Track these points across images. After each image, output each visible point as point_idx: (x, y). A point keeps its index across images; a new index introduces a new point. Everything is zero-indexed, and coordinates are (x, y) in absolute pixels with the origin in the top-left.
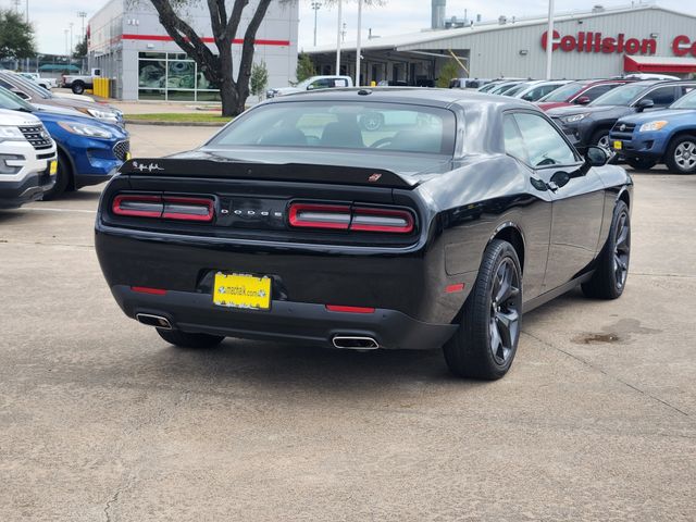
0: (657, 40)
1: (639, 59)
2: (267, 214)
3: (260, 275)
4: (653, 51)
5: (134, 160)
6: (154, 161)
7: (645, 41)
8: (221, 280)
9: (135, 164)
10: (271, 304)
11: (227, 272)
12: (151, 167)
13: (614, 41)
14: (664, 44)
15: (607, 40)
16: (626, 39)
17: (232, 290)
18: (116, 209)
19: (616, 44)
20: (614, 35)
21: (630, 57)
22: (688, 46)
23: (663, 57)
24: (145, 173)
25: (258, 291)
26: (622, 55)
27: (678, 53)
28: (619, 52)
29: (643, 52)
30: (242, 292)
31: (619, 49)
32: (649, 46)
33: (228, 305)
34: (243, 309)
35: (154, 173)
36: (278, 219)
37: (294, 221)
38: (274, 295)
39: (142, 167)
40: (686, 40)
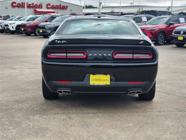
0: (42, 5)
1: (38, 10)
2: (106, 55)
3: (106, 74)
4: (41, 8)
5: (56, 39)
6: (64, 40)
7: (39, 5)
8: (92, 77)
9: (56, 41)
10: (110, 83)
11: (94, 74)
12: (63, 42)
13: (31, 5)
14: (44, 6)
15: (29, 5)
16: (34, 4)
17: (96, 80)
18: (48, 56)
19: (32, 6)
20: (31, 3)
21: (36, 9)
22: (51, 6)
23: (44, 9)
24: (60, 43)
25: (105, 79)
26: (33, 9)
27: (48, 8)
28: (33, 8)
29: (39, 8)
30: (100, 80)
31: (33, 7)
32: (40, 6)
33: (96, 85)
34: (101, 85)
35: (64, 43)
36: (110, 56)
37: (115, 57)
38: (111, 80)
39: (59, 42)
40: (50, 5)
